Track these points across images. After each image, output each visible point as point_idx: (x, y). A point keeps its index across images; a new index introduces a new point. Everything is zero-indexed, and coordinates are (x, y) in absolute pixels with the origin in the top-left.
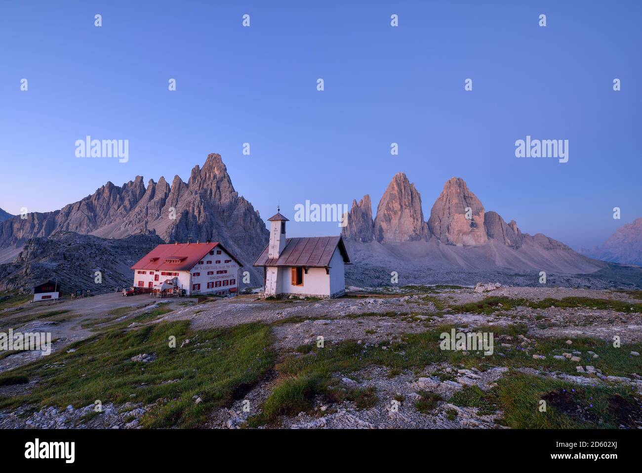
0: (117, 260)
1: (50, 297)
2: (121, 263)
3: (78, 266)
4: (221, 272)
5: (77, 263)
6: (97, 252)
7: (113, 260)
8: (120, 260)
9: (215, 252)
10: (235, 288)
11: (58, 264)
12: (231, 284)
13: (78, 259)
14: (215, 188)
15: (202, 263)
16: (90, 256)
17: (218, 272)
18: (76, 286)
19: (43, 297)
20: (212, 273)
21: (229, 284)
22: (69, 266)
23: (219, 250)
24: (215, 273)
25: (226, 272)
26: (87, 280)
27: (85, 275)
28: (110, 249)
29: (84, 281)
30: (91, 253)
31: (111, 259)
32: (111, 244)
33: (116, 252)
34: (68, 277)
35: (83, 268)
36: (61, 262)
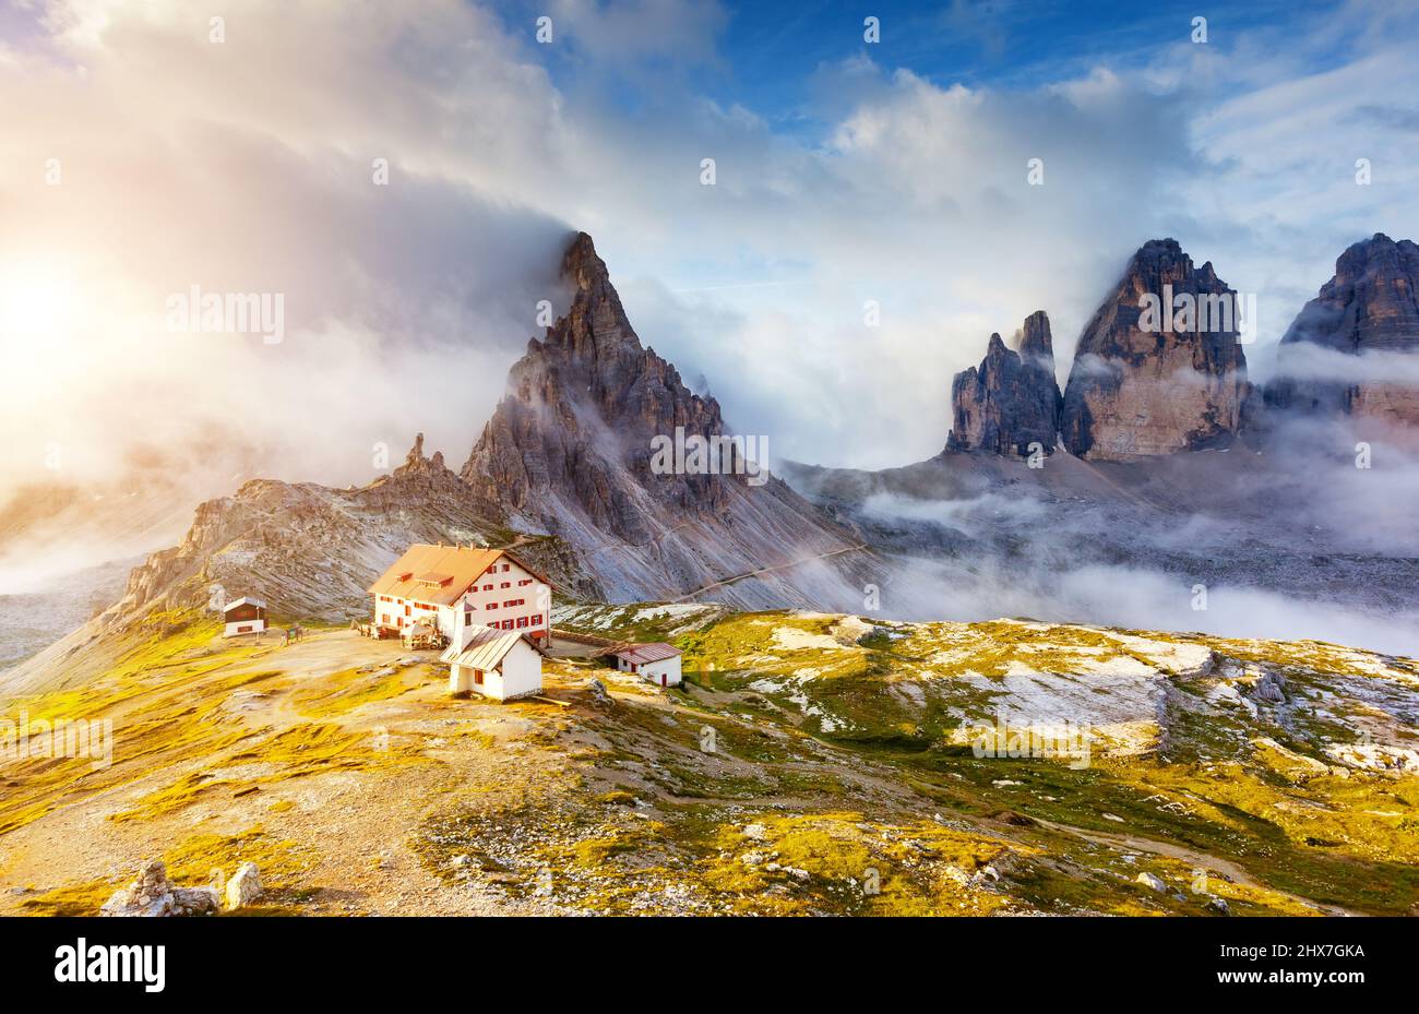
0: (364, 538)
1: (250, 628)
2: (373, 544)
3: (293, 557)
4: (513, 603)
5: (290, 552)
6: (324, 524)
7: (356, 539)
8: (371, 539)
9: (499, 568)
10: (542, 631)
11: (257, 554)
12: (533, 624)
13: (290, 541)
14: (581, 330)
15: (476, 589)
16: (312, 535)
17: (505, 605)
18: (292, 600)
19: (240, 629)
20: (495, 606)
21: (530, 622)
22: (276, 558)
23: (506, 562)
24: (501, 605)
25: (522, 602)
26: (309, 587)
27: (305, 576)
28: (348, 514)
29: (303, 588)
30: (314, 527)
31: (352, 538)
32: (350, 504)
33: (361, 520)
34: (277, 580)
35: (300, 560)
36: (262, 550)
